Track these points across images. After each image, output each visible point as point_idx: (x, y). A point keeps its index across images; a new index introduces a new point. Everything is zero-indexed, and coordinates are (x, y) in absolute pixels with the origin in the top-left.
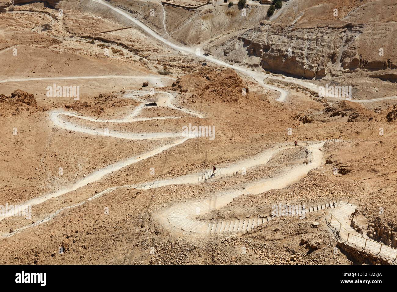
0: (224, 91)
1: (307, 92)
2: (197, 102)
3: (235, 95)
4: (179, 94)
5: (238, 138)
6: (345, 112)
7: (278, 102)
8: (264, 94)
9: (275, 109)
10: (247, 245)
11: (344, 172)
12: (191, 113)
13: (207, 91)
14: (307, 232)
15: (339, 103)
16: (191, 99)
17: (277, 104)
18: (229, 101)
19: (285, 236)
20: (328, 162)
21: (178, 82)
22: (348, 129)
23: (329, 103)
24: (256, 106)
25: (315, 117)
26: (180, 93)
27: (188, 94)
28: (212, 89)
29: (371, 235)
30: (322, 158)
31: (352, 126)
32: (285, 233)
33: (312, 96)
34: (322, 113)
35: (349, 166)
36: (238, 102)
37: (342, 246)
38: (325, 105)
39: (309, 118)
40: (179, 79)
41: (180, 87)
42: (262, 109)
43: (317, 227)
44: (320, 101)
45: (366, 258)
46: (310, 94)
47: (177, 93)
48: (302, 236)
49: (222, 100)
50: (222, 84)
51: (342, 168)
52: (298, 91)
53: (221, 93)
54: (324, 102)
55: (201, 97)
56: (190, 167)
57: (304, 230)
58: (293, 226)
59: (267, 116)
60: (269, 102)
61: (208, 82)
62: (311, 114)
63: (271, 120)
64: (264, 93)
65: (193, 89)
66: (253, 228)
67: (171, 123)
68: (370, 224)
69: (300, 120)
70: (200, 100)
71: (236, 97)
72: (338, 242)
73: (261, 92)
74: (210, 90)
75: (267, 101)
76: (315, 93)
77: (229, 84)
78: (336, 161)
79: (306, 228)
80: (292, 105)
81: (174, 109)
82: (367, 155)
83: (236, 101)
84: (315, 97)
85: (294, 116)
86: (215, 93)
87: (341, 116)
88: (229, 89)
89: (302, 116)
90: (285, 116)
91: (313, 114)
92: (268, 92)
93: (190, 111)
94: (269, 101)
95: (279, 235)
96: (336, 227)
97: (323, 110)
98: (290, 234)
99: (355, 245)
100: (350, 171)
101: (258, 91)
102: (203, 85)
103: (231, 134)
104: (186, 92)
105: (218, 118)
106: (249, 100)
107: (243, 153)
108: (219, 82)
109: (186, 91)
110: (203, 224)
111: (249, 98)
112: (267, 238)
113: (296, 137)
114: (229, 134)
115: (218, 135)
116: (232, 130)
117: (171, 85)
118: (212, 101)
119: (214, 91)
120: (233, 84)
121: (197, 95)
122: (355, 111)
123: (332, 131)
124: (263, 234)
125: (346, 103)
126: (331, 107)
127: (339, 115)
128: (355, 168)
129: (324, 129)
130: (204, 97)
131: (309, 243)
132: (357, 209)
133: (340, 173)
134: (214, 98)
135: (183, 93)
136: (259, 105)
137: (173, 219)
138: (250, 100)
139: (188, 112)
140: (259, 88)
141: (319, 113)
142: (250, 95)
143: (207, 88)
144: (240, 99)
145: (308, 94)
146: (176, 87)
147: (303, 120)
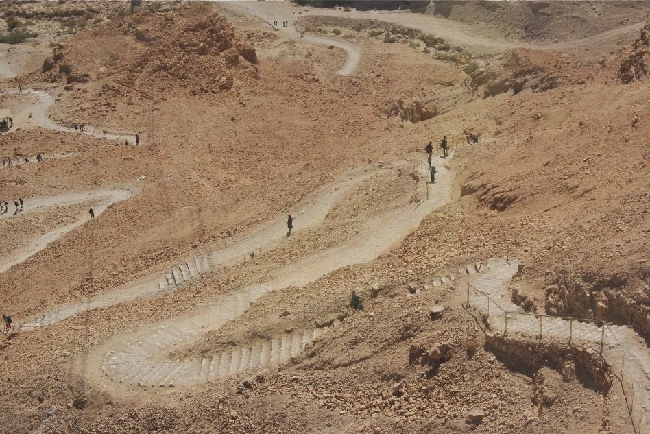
0: (188, 66)
1: (416, 41)
2: (121, 104)
3: (223, 73)
4: (67, 88)
5: (245, 181)
6: (519, 80)
7: (342, 76)
8: (299, 62)
9: (333, 96)
10: (296, 386)
11: (502, 205)
12: (109, 137)
13: (144, 71)
14: (421, 331)
15: (501, 59)
16: (104, 97)
17: (338, 84)
18: (206, 91)
19: (374, 350)
20: (467, 191)
21: (58, 58)
22: (513, 113)
23: (478, 61)
24: (282, 94)
25: (444, 105)
26: (70, 85)
27: (92, 87)
28: (157, 62)
29: (554, 310)
30: (453, 186)
31: (523, 104)
32: (375, 343)
33: (430, 49)
34: (460, 90)
35: (511, 190)
36: (233, 89)
37: (496, 343)
38: (467, 71)
39: (428, 108)
40: (61, 47)
41: (66, 70)
42: (299, 102)
43: (441, 317)
44: (453, 59)
45: (545, 356)
46: (423, 45)
47: (59, 87)
48: (411, 341)
49: (188, 91)
50: (182, 46)
51: (498, 196)
52: (392, 41)
53: (183, 71)
54: (463, 60)
55: (127, 89)
56: (131, 266)
57: (415, 328)
58: (390, 324)
59: (314, 117)
60: (317, 81)
61: (141, 47)
62: (434, 97)
63: (327, 125)
64: (300, 58)
65: (102, 69)
66: (303, 347)
67: (59, 170)
68: (550, 287)
69: (404, 117)
70: (125, 99)
71: (224, 79)
72: (487, 336)
73: (290, 57)
74: (149, 68)
75: (309, 77)
76: (436, 41)
77: (201, 45)
78: (483, 186)
79: (418, 323)
80: (381, 79)
81: (59, 133)
82: (552, 159)
83: (226, 87)
84: (439, 52)
85: (386, 108)
86: (166, 73)
87: (510, 92)
88: (202, 57)
89: (408, 103)
90: (362, 109)
91: (438, 96)
92: (310, 54)
93: (105, 132)
94: (316, 77)
95: (363, 350)
96: (481, 307)
97: (464, 84)
98: (385, 343)
99: (522, 335)
100: (515, 198)
101: (284, 54)
102: (129, 56)
103: (225, 174)
104: (84, 81)
105: (183, 140)
106: (261, 82)
107: (262, 206)
108: (173, 43)
109: (85, 78)
110: (188, 364)
111: (261, 76)
112: (337, 362)
113: (392, 152)
114: (221, 176)
115: (191, 181)
116: (225, 166)
117: (40, 67)
118: (160, 96)
119: (163, 68)
120: (211, 45)
121: (117, 86)
122: (546, 74)
123: (477, 122)
124: (326, 355)
125: (521, 56)
126: (482, 72)
127: (505, 89)
128: (524, 191)
129: (458, 120)
130: (136, 87)
131: (428, 351)
132: (522, 264)
133: (494, 210)
134: (164, 87)
135: (77, 85)
136: (291, 92)
137: (113, 367)
138: (265, 81)
139: (99, 135)
140: (284, 47)
141: (454, 91)
142: (260, 67)
143: (143, 62)
144: (237, 82)
145: (418, 45)
146: (55, 71)
147: (412, 114)
